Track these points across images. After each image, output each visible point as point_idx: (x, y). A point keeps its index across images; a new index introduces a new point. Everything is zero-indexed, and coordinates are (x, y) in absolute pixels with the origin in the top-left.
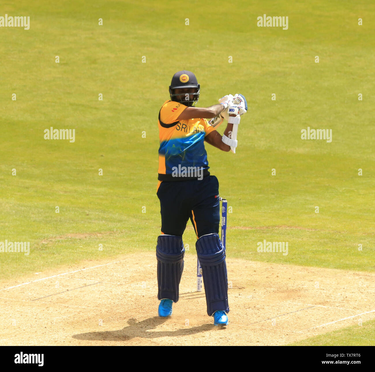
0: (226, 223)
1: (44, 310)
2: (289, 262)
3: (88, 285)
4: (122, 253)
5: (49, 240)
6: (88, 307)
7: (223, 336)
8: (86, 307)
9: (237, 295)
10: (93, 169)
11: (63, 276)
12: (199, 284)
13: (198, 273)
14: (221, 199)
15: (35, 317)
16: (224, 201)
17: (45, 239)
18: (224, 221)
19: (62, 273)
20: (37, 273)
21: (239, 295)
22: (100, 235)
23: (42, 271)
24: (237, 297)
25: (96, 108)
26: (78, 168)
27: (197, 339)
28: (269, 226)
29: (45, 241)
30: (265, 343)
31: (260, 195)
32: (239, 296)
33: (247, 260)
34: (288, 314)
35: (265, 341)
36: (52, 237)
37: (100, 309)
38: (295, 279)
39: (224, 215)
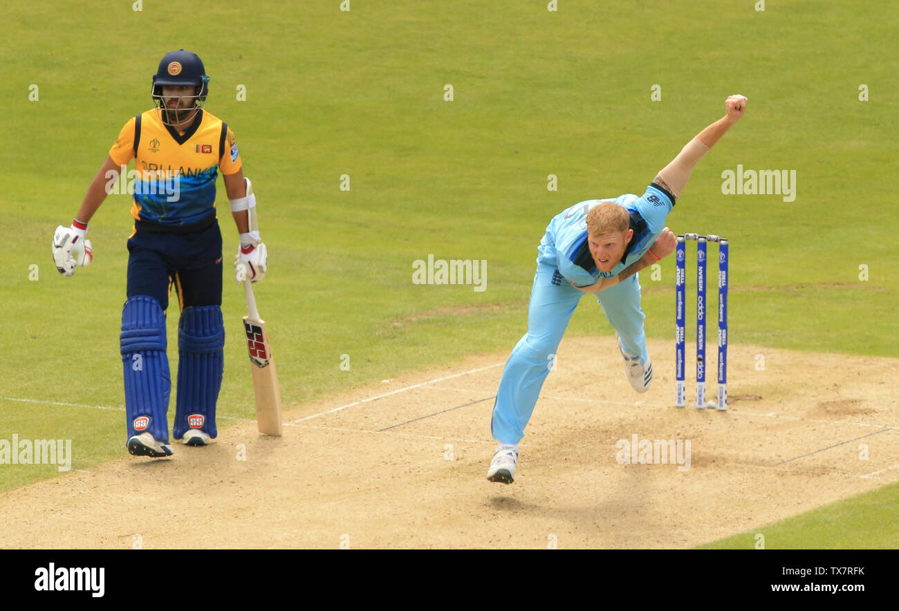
0: (727, 283)
3: (481, 401)
5: (406, 319)
6: (481, 440)
8: (477, 441)
11: (434, 385)
12: (680, 394)
13: (677, 373)
14: (718, 239)
16: (723, 242)
18: (724, 278)
19: (430, 379)
20: (386, 381)
22: (498, 307)
23: (393, 376)
29: (398, 322)
33: (765, 346)
36: (411, 314)
39: (724, 267)
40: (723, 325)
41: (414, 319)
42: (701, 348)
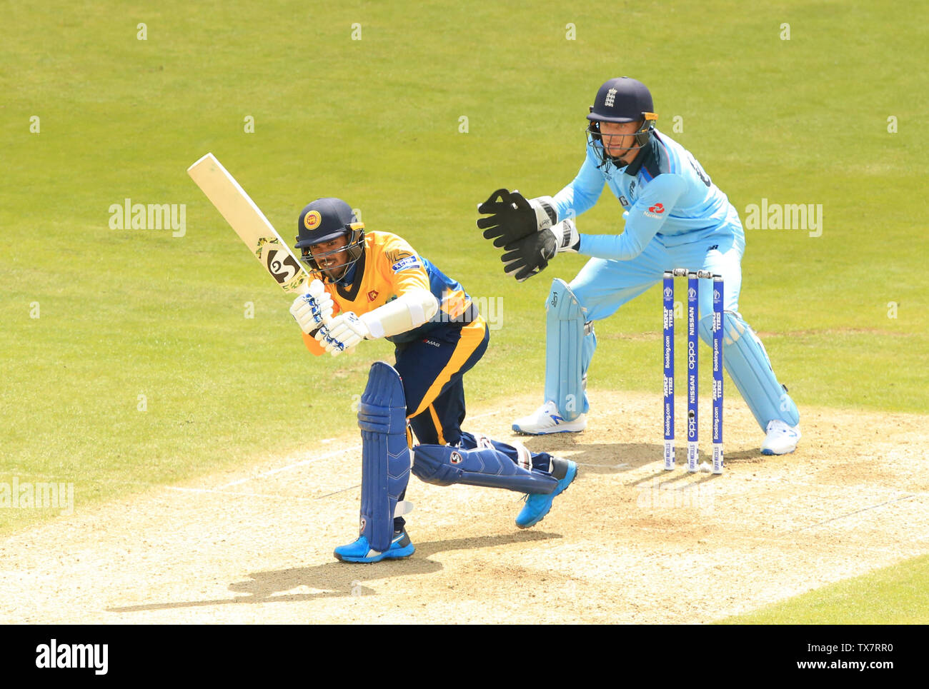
1: (342, 518)
2: (857, 403)
4: (505, 394)
5: (351, 370)
6: (436, 508)
7: (722, 564)
8: (431, 509)
9: (749, 476)
10: (440, 217)
12: (668, 455)
13: (665, 431)
14: (711, 275)
15: (324, 532)
17: (343, 367)
18: (719, 321)
20: (327, 441)
21: (754, 475)
23: (335, 435)
24: (750, 480)
25: (442, 91)
26: (407, 218)
27: (668, 570)
28: (812, 329)
29: (341, 372)
30: (810, 575)
31: (793, 265)
32: (754, 478)
34: (857, 512)
35: (811, 570)
36: (356, 364)
37: (463, 513)
38: (870, 440)
39: (718, 308)
40: (718, 376)
41: (360, 369)
42: (692, 402)
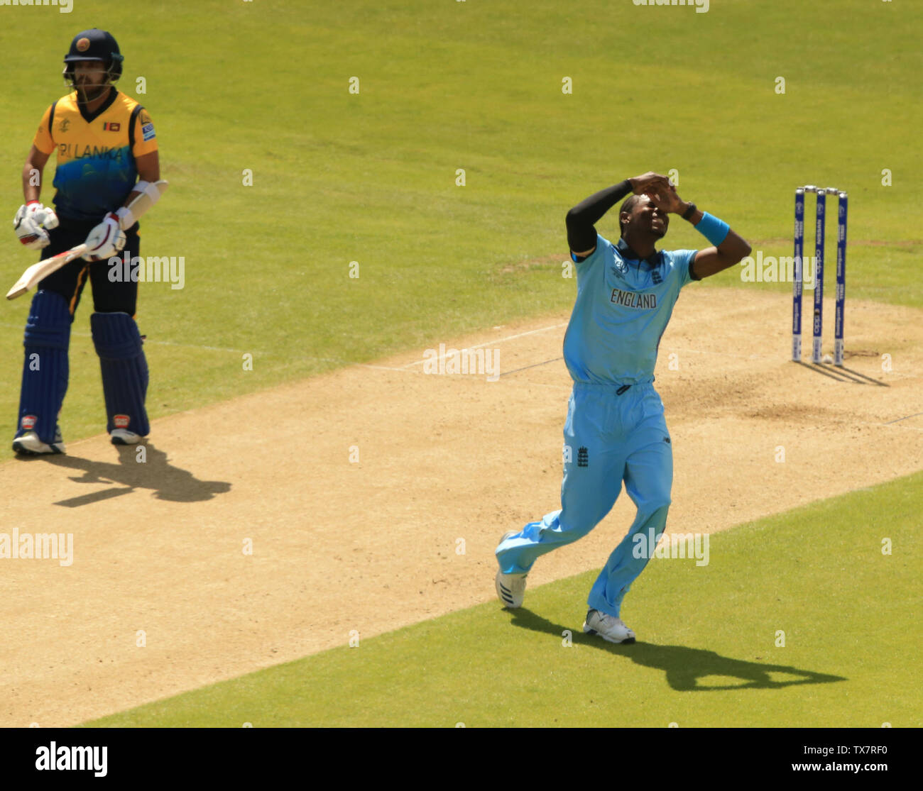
0: (845, 237)
5: (518, 266)
13: (794, 327)
14: (838, 192)
16: (842, 195)
18: (842, 232)
19: (543, 327)
20: (498, 328)
23: (505, 323)
33: (882, 302)
36: (523, 261)
39: (843, 220)
40: (841, 280)
41: (527, 266)
42: (818, 302)
